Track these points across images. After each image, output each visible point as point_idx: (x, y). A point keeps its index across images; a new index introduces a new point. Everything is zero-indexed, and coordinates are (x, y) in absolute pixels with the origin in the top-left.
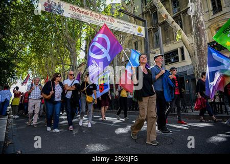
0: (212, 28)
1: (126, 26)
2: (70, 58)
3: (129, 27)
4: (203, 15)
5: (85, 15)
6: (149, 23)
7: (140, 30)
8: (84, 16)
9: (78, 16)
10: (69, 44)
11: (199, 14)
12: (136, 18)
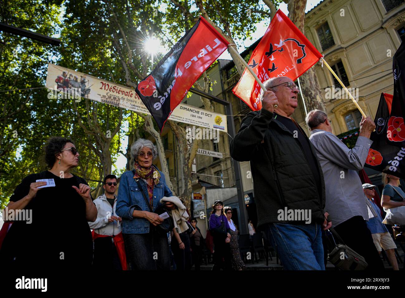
0: (337, 113)
1: (195, 114)
2: (99, 168)
3: (200, 115)
4: (320, 92)
5: (126, 97)
6: (235, 107)
7: (218, 121)
8: (123, 99)
9: (115, 98)
10: (98, 144)
11: (313, 93)
12: (213, 100)
